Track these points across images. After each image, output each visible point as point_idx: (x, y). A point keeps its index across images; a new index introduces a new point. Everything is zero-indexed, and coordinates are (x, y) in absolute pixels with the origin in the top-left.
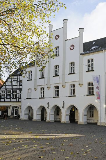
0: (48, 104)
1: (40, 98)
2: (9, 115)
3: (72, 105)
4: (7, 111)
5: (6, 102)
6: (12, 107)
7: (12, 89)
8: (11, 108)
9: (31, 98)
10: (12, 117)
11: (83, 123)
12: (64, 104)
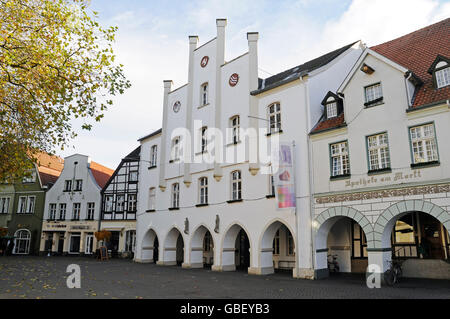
0: (187, 223)
1: (170, 209)
2: (120, 250)
3: (236, 225)
4: (116, 242)
5: (115, 220)
6: (127, 232)
7: (126, 191)
8: (125, 235)
9: (154, 211)
10: (126, 255)
11: (259, 273)
12: (217, 221)
